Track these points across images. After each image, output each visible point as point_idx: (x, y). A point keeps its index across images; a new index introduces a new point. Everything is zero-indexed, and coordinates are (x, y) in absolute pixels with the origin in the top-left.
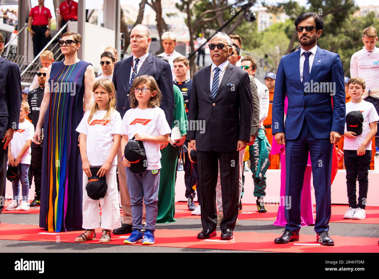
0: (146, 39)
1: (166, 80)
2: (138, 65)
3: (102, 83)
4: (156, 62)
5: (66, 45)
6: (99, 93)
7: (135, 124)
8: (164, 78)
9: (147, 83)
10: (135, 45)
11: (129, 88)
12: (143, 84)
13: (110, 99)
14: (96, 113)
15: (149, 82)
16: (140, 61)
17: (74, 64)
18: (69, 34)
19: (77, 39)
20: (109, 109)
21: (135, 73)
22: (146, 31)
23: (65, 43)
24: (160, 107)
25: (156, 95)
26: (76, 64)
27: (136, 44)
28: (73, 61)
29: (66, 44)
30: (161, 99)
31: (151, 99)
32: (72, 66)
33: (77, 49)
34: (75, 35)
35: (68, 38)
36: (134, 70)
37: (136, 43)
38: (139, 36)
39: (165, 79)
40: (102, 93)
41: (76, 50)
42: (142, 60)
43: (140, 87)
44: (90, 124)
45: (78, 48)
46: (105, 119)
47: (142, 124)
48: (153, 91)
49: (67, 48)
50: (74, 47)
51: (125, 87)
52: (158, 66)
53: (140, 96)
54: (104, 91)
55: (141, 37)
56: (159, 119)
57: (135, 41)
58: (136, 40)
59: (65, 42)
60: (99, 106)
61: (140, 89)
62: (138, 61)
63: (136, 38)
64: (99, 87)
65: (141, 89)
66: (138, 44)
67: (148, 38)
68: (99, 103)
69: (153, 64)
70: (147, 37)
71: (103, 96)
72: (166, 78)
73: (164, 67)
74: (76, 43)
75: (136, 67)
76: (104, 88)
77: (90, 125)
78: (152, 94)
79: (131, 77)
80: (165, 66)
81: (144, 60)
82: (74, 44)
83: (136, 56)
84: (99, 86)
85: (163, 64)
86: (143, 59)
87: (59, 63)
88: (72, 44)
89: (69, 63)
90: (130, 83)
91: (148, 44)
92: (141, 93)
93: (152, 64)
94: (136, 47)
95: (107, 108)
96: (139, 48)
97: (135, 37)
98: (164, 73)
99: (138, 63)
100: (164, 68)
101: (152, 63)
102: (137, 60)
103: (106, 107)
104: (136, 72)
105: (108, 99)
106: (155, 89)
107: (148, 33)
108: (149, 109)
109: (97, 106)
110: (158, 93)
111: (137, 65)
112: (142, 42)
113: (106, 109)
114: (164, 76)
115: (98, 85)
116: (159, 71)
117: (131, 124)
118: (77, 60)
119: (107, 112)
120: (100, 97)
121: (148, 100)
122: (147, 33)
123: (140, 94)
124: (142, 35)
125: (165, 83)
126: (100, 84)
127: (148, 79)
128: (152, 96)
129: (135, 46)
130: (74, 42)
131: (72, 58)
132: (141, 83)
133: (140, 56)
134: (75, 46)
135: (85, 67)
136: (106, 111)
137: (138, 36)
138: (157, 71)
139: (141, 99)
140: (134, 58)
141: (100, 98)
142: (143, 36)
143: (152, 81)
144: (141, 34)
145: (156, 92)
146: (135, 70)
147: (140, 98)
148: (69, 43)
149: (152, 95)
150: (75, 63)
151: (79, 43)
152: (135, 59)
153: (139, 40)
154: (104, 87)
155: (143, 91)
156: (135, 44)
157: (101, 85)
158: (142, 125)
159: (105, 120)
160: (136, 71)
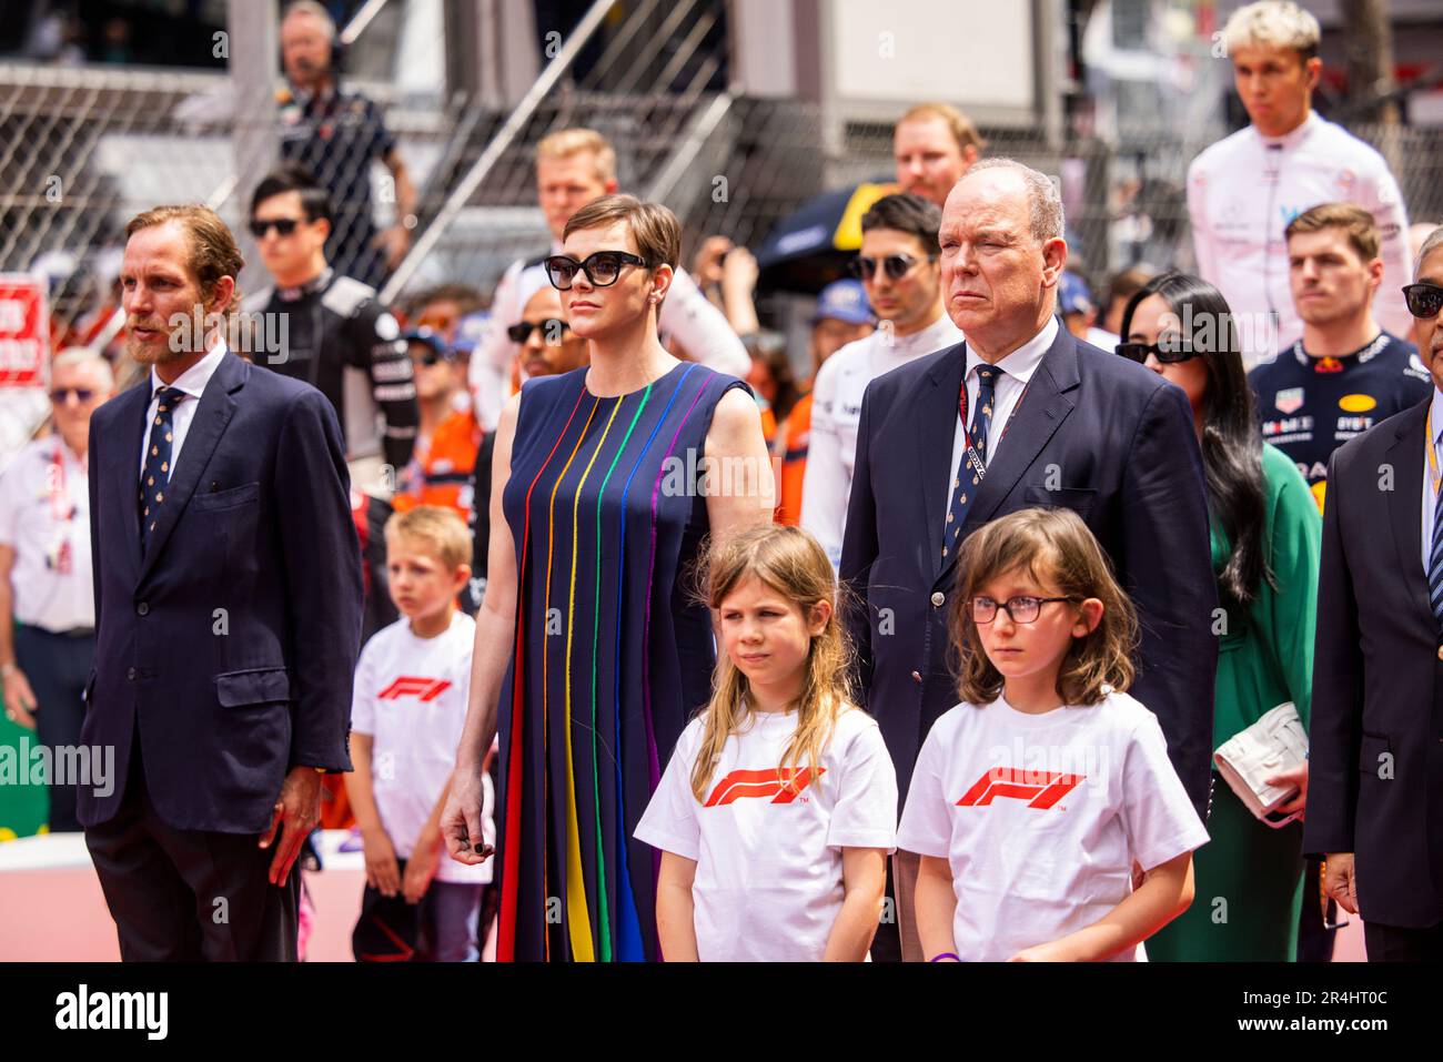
0: (1033, 247)
1: (1160, 489)
2: (992, 407)
3: (759, 557)
4: (1098, 385)
5: (588, 284)
6: (748, 618)
7: (987, 801)
8: (1145, 479)
9: (1036, 566)
10: (967, 294)
11: (945, 552)
12: (1015, 572)
13: (814, 641)
14: (738, 734)
15: (1048, 554)
16: (1002, 377)
17: (646, 388)
18: (608, 218)
19: (655, 244)
20: (809, 700)
21: (977, 462)
22: (1030, 204)
23: (581, 272)
24: (1131, 691)
25: (1102, 623)
26: (657, 385)
27: (976, 291)
28: (637, 372)
29: (590, 278)
30: (1137, 639)
31: (1076, 649)
32: (631, 400)
33: (654, 300)
34: (639, 215)
35: (602, 240)
36: (971, 439)
37: (977, 285)
38: (989, 241)
39: (1158, 484)
40: (764, 614)
41: (647, 305)
42: (1018, 376)
43: (1000, 590)
44: (706, 800)
45: (658, 292)
46: (788, 765)
47: (1030, 802)
48: (1081, 600)
49: (595, 298)
50: (634, 290)
51: (919, 551)
52: (1109, 406)
53: (1004, 646)
54: (775, 602)
55: (999, 246)
56: (1133, 766)
57: (968, 274)
58: (972, 267)
59: (584, 266)
60: (755, 689)
61: (998, 606)
62: (991, 378)
63: (969, 255)
64: (747, 582)
65: (1005, 606)
66: (986, 287)
67: (1048, 241)
68: (753, 668)
69: (1080, 394)
70: (1040, 236)
71: (773, 629)
72: (1157, 479)
73: (1144, 411)
74: (647, 267)
75: (981, 419)
76: (771, 586)
77: (710, 804)
78: (1077, 618)
79: (954, 483)
80: (1151, 407)
81: (1026, 376)
82: (634, 276)
83: (981, 350)
84: (743, 576)
85: (1141, 396)
86: (1020, 370)
87: (562, 378)
88: (621, 273)
89: (613, 380)
90: (949, 518)
91: (1048, 276)
92: (1009, 629)
93: (1074, 394)
94: (977, 303)
95: (800, 697)
96: (992, 312)
97: (965, 246)
98: (1151, 446)
99: (993, 394)
100: (1143, 423)
101: (1076, 387)
102: (986, 374)
103: (795, 691)
104: (983, 455)
105: (802, 644)
106: (1092, 589)
107: (1045, 212)
108: (1062, 709)
109: (742, 689)
110: (1115, 605)
111: (986, 410)
112: (1009, 271)
113: (791, 705)
114: (1147, 470)
115: (739, 571)
116: (1118, 437)
117: (968, 800)
118: (662, 363)
119: (802, 720)
120: (758, 636)
121: (1056, 660)
122: (1036, 214)
123: (1006, 635)
124: (1006, 235)
125: (1155, 509)
126: (751, 564)
127: (1039, 536)
128: (1080, 632)
129: (969, 298)
130: (634, 262)
131: (629, 354)
132: (1005, 568)
133: (1003, 351)
134: (644, 283)
135: (703, 404)
136: (795, 715)
137: (980, 241)
138: (1106, 445)
139: (1016, 659)
140: (973, 359)
141: (756, 643)
142: (1013, 238)
143: (1065, 545)
144: (1002, 225)
145: (1096, 607)
146: (976, 437)
147: (1006, 659)
148: (607, 271)
149: (1079, 623)
150: (649, 384)
151: (665, 266)
152: (980, 369)
153: (989, 261)
154: (769, 579)
155: (1017, 617)
156: (966, 288)
157: (755, 570)
158: (1030, 806)
159: (792, 772)
160: (980, 445)
